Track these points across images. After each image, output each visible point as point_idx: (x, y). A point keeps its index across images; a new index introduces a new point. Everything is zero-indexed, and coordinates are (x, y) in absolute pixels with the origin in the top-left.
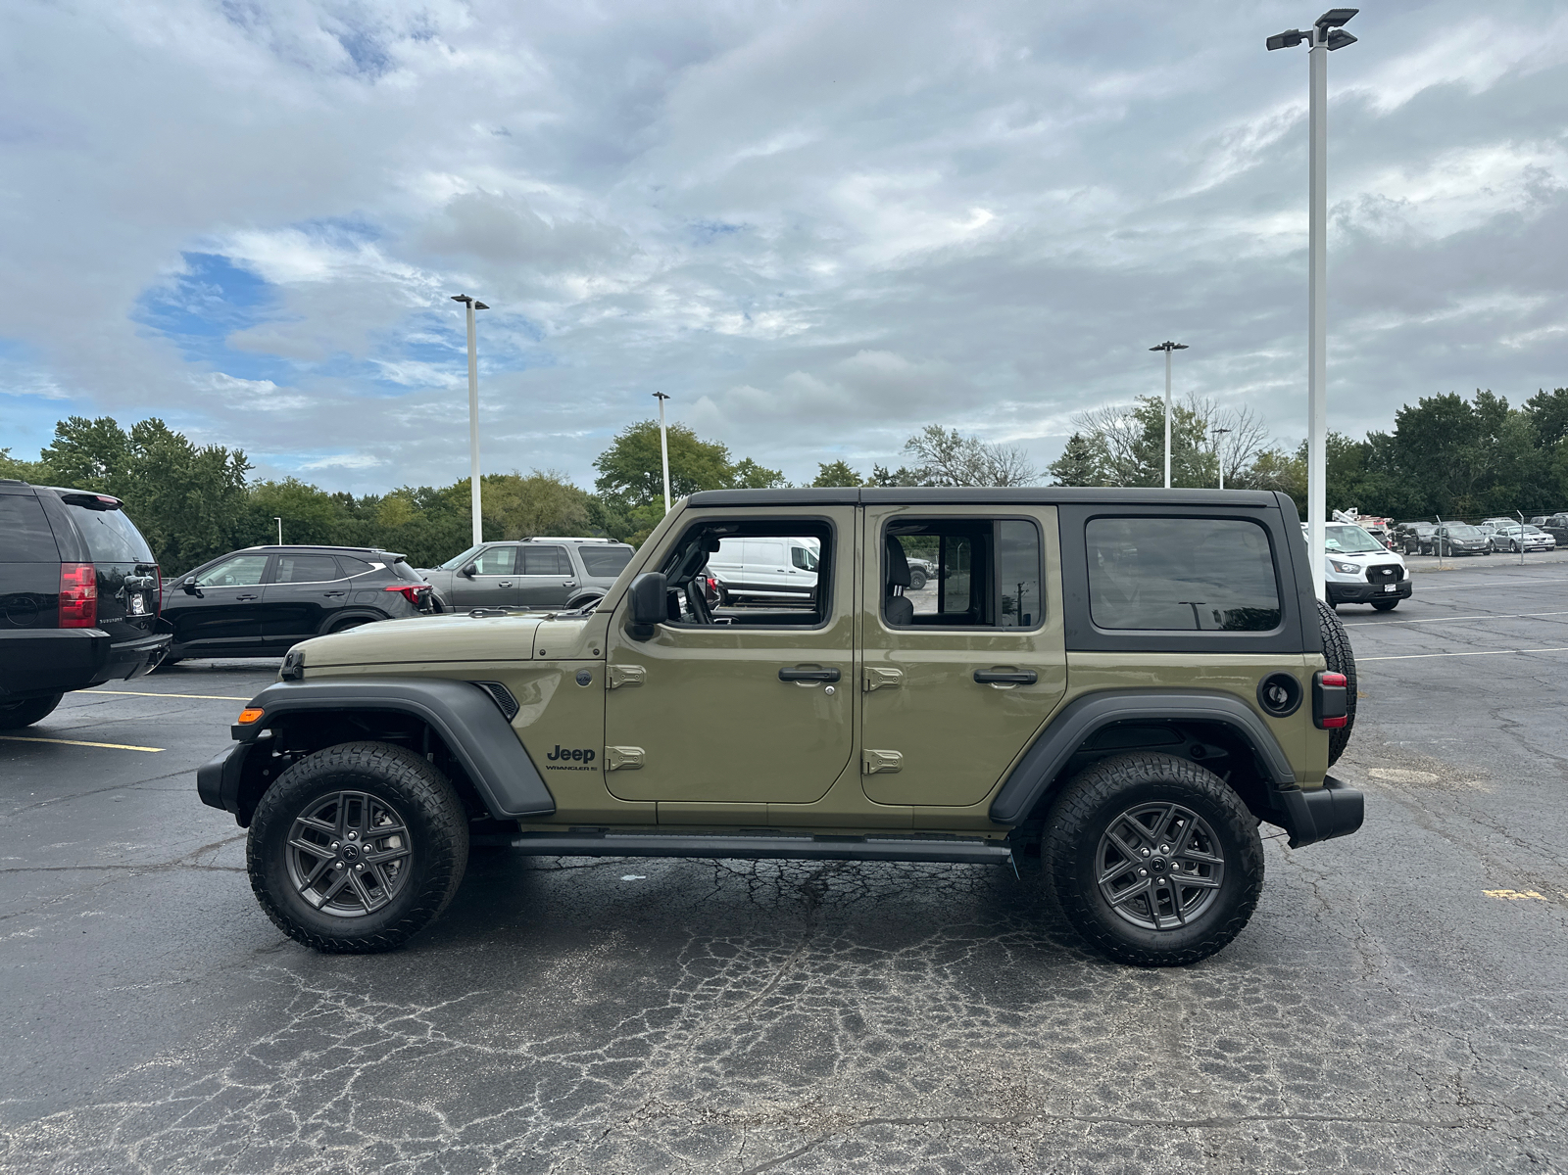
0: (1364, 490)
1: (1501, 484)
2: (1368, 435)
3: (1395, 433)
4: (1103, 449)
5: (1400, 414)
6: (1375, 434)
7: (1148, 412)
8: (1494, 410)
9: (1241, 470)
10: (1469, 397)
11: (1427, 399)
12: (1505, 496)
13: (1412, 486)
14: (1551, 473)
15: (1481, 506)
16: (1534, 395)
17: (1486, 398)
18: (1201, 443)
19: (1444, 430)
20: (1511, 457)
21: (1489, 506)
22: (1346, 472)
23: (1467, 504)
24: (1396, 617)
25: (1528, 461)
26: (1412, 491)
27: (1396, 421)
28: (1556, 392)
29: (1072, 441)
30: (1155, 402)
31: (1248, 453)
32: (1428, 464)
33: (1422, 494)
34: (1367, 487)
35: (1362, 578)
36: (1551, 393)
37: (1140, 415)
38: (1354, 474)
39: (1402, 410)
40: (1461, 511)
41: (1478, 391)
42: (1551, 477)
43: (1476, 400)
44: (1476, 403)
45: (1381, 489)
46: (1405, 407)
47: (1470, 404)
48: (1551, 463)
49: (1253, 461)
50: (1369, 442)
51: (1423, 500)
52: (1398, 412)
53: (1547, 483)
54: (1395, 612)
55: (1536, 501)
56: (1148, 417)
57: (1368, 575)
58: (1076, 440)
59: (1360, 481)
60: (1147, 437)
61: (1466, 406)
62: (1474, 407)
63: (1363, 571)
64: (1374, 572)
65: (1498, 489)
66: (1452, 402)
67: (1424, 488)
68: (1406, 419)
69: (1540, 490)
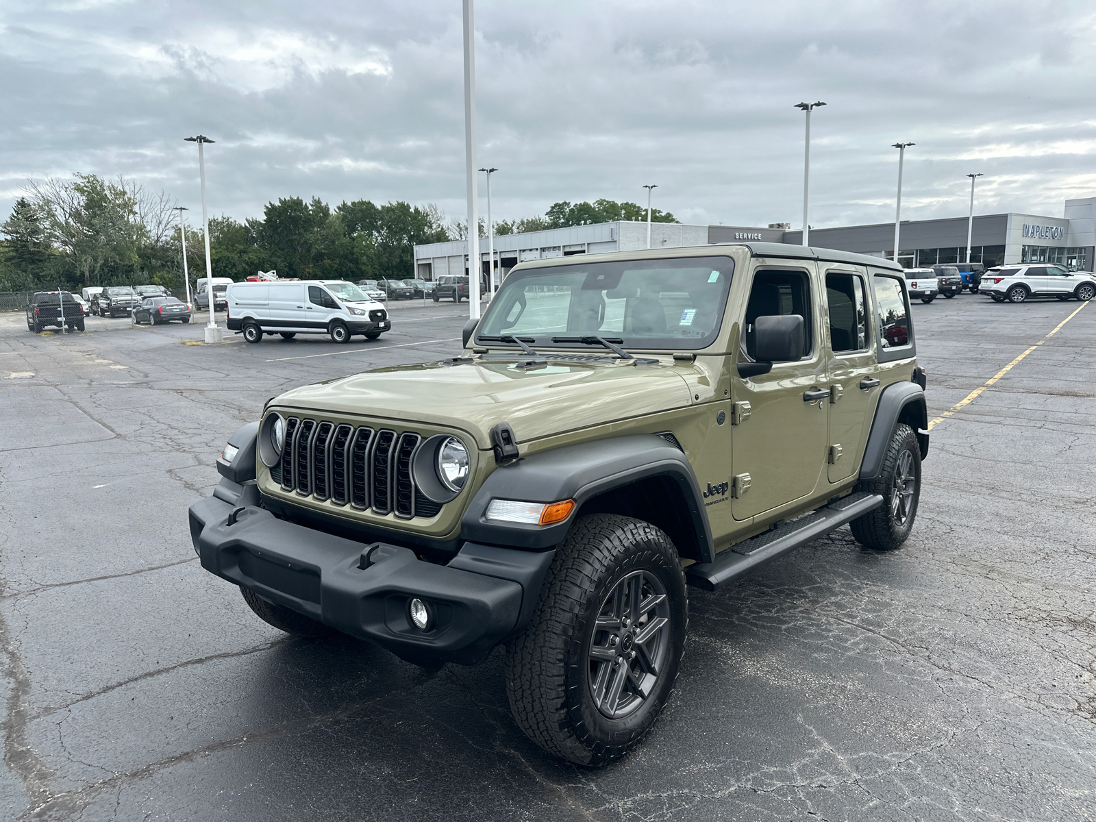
0: (249, 258)
1: (328, 259)
2: (247, 220)
3: (265, 221)
4: (51, 215)
5: (267, 208)
6: (251, 220)
7: (87, 187)
8: (322, 210)
9: (163, 238)
10: (307, 201)
11: (283, 199)
12: (330, 265)
13: (279, 257)
14: (354, 253)
15: (320, 274)
16: (340, 204)
17: (317, 203)
18: (132, 215)
19: (295, 221)
20: (333, 242)
21: (323, 272)
22: (236, 245)
23: (311, 271)
24: (380, 344)
25: (342, 245)
26: (279, 260)
27: (265, 212)
28: (352, 204)
29: (19, 204)
30: (91, 179)
31: (169, 226)
32: (287, 243)
33: (285, 263)
34: (251, 256)
35: (366, 318)
36: (349, 204)
37: (79, 189)
38: (242, 247)
39: (268, 205)
40: (307, 275)
41: (313, 197)
42: (354, 256)
43: (312, 203)
44: (312, 205)
45: (260, 258)
46: (270, 203)
47: (308, 205)
48: (353, 248)
49: (171, 233)
50: (247, 225)
51: (286, 267)
52: (265, 206)
53: (352, 260)
54: (379, 340)
55: (347, 271)
56: (86, 191)
57: (370, 316)
58: (23, 204)
59: (245, 252)
60: (87, 207)
61: (306, 207)
62: (310, 208)
63: (367, 314)
64: (373, 314)
65: (327, 262)
66: (297, 203)
67: (286, 259)
68: (271, 212)
69: (349, 264)
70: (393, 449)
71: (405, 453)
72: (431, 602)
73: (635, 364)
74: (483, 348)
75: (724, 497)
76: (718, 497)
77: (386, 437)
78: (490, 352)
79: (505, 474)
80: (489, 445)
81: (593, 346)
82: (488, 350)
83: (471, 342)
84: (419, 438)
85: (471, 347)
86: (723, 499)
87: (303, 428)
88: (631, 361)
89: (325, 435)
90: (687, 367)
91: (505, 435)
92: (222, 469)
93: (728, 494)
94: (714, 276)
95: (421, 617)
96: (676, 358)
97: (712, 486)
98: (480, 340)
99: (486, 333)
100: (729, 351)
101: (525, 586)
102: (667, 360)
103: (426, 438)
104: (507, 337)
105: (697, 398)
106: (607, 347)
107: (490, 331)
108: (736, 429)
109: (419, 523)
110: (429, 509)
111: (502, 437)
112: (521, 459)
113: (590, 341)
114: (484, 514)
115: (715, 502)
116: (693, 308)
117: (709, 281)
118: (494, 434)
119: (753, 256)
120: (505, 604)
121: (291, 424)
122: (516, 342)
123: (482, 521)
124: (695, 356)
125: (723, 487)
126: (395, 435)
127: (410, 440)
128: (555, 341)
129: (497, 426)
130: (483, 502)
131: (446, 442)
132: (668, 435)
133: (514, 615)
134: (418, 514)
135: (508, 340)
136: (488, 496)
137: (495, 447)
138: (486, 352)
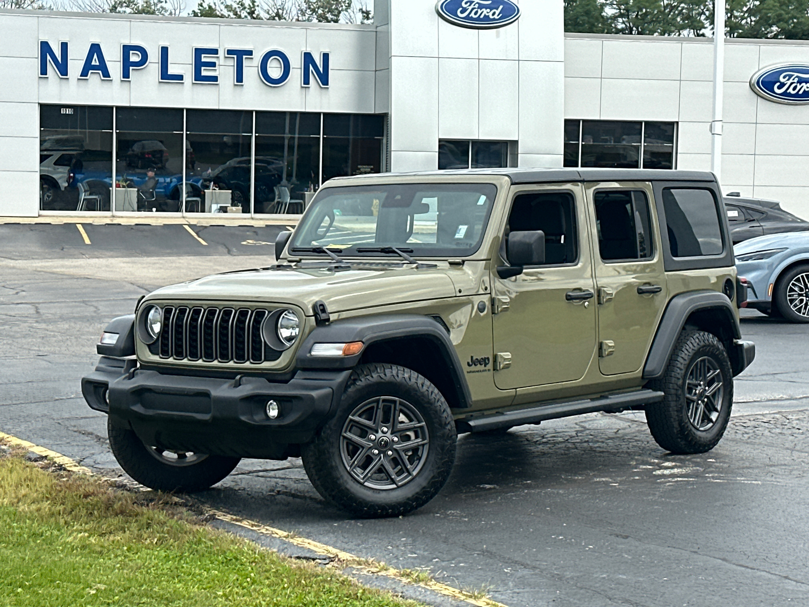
70: (249, 320)
71: (257, 322)
72: (279, 399)
73: (417, 268)
74: (297, 258)
75: (487, 368)
76: (480, 367)
77: (243, 313)
78: (303, 261)
79: (322, 330)
80: (311, 313)
81: (391, 254)
82: (301, 260)
83: (285, 252)
84: (267, 312)
85: (285, 257)
86: (486, 370)
87: (178, 313)
88: (415, 265)
89: (197, 316)
90: (459, 269)
91: (321, 307)
92: (101, 349)
93: (490, 366)
94: (482, 199)
95: (273, 413)
96: (451, 264)
97: (474, 358)
98: (293, 251)
99: (298, 244)
100: (489, 258)
101: (334, 388)
102: (443, 265)
103: (271, 312)
104: (318, 248)
105: (460, 291)
106: (400, 256)
107: (302, 243)
108: (496, 317)
109: (266, 365)
110: (274, 355)
111: (319, 309)
112: (332, 323)
113: (388, 251)
114: (310, 352)
115: (478, 371)
116: (466, 225)
117: (478, 204)
118: (314, 307)
119: (512, 184)
120: (323, 398)
121: (168, 312)
122: (326, 253)
123: (308, 355)
124: (464, 261)
125: (485, 361)
126: (250, 312)
127: (260, 314)
128: (360, 251)
129: (316, 302)
130: (309, 345)
131: (283, 315)
132: (437, 317)
133: (328, 407)
134: (266, 360)
135: (319, 251)
136: (312, 342)
137: (316, 315)
138: (299, 261)
